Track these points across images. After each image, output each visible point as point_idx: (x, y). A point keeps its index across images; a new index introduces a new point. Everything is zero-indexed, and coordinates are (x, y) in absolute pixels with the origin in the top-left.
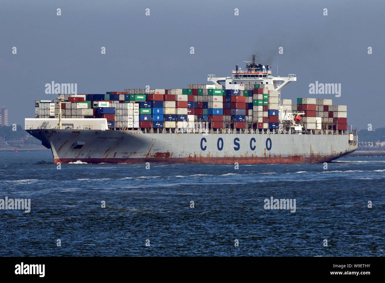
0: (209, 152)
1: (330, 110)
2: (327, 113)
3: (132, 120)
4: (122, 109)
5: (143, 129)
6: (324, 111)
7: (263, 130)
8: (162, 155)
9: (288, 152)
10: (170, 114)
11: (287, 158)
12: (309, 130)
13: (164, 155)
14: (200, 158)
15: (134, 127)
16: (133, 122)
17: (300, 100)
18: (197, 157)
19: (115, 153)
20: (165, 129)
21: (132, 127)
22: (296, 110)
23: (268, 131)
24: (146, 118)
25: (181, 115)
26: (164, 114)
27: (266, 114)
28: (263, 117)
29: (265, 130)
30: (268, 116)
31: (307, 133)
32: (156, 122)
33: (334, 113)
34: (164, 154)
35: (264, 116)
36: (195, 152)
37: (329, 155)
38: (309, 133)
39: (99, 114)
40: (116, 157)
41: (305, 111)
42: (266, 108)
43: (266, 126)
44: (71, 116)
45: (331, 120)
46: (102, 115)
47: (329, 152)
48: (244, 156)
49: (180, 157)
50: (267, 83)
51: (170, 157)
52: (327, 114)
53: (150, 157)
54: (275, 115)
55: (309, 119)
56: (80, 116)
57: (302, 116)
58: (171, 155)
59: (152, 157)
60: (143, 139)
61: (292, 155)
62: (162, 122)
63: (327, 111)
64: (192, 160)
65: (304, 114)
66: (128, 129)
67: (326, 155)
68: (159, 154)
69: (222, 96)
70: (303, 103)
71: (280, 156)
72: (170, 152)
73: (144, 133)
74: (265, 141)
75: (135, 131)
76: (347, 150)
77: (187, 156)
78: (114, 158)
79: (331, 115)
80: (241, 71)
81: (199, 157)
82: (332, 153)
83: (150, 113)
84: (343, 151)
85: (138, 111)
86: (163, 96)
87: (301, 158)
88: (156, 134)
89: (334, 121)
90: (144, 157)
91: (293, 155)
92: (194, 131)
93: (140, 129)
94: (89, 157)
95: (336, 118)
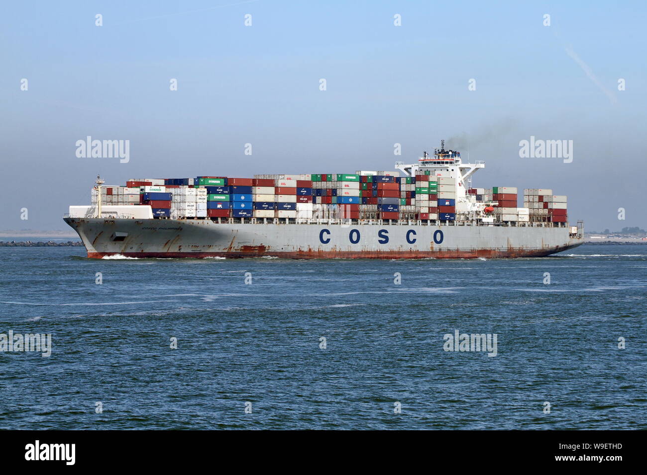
0: (336, 246)
1: (545, 200)
2: (542, 203)
3: (194, 208)
4: (180, 195)
5: (214, 219)
6: (539, 201)
7: (429, 221)
8: (253, 248)
9: (471, 246)
10: (264, 201)
11: (469, 252)
12: (507, 222)
13: (256, 249)
14: (319, 252)
15: (198, 216)
16: (196, 210)
17: (495, 189)
18: (313, 251)
19: (180, 246)
20: (256, 219)
21: (194, 215)
22: (492, 199)
23: (438, 222)
24: (219, 206)
25: (286, 203)
26: (254, 201)
27: (434, 204)
28: (429, 208)
29: (433, 221)
30: (438, 206)
31: (502, 225)
32: (240, 210)
33: (549, 203)
34: (255, 247)
35: (430, 206)
36: (309, 246)
37: (538, 249)
38: (507, 226)
39: (145, 200)
40: (182, 251)
41: (500, 201)
42: (433, 197)
43: (434, 216)
44: (117, 203)
45: (546, 211)
46: (148, 202)
47: (538, 246)
48: (396, 250)
49: (283, 251)
50: (453, 170)
51: (266, 251)
52: (541, 205)
53: (234, 251)
54: (450, 205)
55: (505, 210)
56: (126, 203)
57: (494, 206)
58: (267, 248)
59: (237, 251)
60: (215, 230)
61: (477, 249)
62: (249, 211)
63: (542, 201)
64: (305, 254)
65: (498, 204)
66: (186, 218)
67: (532, 249)
68: (246, 248)
69: (359, 183)
70: (499, 193)
71: (458, 250)
72: (266, 245)
73: (217, 223)
74: (432, 234)
75: (201, 221)
76: (568, 243)
77: (295, 250)
78: (179, 251)
79: (546, 206)
80: (428, 158)
81: (317, 250)
82: (543, 247)
83: (228, 200)
84: (561, 245)
85: (206, 197)
86: (251, 180)
87: (492, 253)
88: (239, 224)
89: (549, 212)
90: (226, 251)
91: (480, 249)
92: (309, 221)
93: (210, 218)
94: (142, 251)
95: (551, 209)
